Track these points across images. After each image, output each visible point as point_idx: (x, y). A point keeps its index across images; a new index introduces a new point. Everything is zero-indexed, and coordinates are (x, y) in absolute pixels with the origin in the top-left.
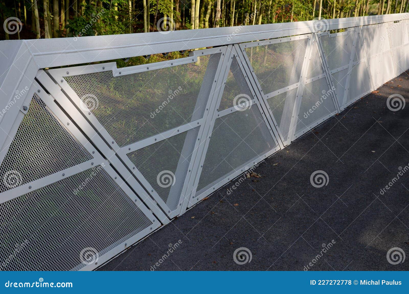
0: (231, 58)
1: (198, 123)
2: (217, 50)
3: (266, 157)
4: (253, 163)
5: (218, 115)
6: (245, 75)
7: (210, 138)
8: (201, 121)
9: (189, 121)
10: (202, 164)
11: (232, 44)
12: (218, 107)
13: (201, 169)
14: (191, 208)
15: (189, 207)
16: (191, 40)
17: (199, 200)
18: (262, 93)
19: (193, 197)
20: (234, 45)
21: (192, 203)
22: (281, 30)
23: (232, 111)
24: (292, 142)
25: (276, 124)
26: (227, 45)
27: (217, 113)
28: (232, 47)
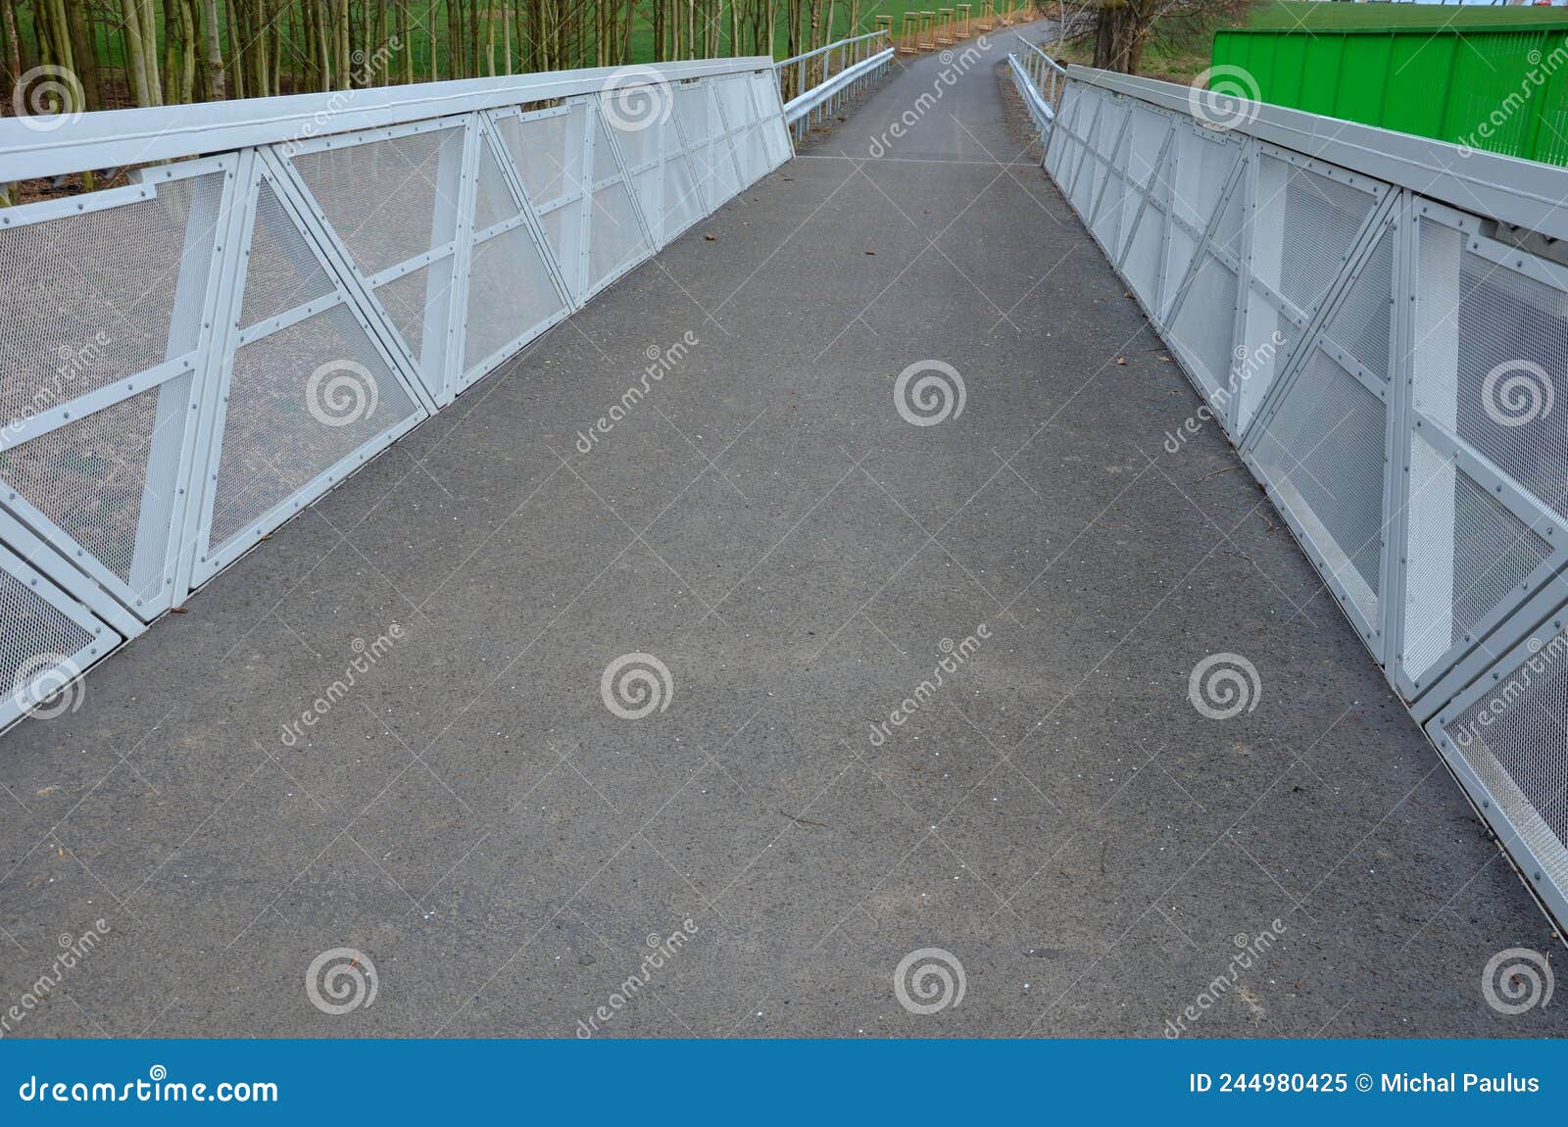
0: (253, 185)
1: (186, 364)
2: (210, 166)
3: (392, 440)
4: (359, 457)
5: (242, 339)
6: (302, 228)
7: (226, 400)
8: (194, 358)
9: (159, 359)
10: (214, 469)
11: (250, 147)
12: (236, 316)
13: (212, 487)
14: (200, 589)
15: (194, 586)
16: (162, 135)
17: (222, 565)
18: (357, 272)
19: (203, 560)
20: (259, 149)
21: (201, 575)
22: (387, 105)
23: (310, 310)
24: (457, 396)
25: (407, 352)
26: (239, 150)
27: (235, 335)
28: (254, 155)
